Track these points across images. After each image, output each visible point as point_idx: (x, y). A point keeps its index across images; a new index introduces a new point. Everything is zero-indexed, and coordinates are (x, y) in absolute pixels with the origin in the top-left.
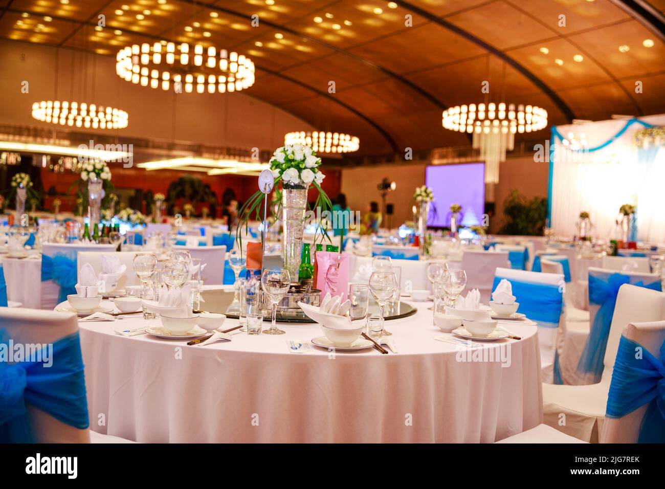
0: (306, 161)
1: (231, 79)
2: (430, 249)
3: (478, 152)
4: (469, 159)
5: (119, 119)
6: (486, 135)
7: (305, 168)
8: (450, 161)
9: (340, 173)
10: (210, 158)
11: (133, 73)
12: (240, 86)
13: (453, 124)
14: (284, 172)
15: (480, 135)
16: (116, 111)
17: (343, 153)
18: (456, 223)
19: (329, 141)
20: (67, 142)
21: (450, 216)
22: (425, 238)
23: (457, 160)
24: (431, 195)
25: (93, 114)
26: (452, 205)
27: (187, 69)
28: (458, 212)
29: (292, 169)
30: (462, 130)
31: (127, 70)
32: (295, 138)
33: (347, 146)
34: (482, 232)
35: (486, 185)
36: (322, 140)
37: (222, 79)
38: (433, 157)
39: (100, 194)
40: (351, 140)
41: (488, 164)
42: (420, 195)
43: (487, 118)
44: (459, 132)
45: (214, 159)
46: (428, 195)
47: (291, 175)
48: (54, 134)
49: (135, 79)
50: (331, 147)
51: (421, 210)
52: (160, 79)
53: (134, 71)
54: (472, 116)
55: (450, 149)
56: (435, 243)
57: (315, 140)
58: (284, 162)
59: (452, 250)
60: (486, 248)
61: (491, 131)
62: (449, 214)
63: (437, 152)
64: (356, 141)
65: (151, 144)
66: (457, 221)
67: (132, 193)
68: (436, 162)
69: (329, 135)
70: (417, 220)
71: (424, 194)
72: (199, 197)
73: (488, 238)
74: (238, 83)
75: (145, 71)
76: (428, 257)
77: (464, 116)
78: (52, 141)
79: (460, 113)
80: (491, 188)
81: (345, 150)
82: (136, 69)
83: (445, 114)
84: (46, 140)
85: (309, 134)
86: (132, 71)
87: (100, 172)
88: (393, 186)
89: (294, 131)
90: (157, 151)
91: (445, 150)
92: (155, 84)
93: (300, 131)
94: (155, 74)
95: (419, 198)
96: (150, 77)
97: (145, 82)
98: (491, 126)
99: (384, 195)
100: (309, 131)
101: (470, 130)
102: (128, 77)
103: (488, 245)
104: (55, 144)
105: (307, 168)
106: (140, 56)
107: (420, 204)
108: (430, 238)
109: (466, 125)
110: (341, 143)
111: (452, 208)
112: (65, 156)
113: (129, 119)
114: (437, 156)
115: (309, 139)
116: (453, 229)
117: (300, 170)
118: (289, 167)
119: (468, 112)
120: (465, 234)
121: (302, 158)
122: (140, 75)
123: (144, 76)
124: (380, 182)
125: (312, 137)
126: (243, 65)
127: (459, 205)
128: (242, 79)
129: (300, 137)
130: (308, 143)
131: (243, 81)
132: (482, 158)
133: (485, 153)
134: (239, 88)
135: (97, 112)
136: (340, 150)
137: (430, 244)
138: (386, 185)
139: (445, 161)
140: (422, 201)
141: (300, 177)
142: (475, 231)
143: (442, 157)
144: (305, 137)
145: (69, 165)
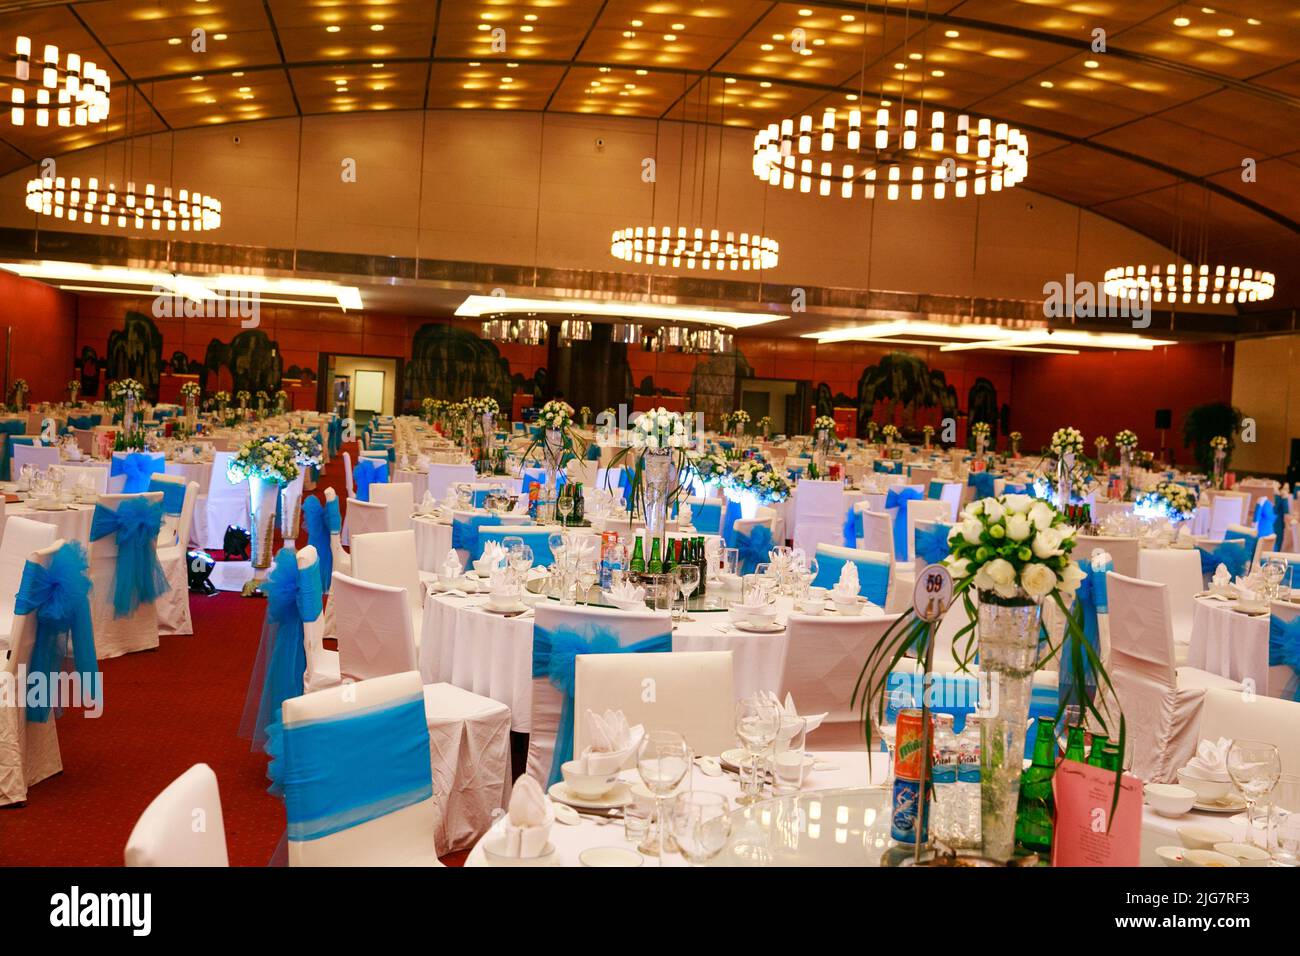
1: (982, 169)
5: (765, 255)
7: (1033, 560)
9: (1231, 347)
10: (942, 322)
11: (784, 170)
12: (999, 183)
14: (980, 571)
16: (757, 240)
17: (1237, 304)
19: (1203, 282)
20: (672, 299)
25: (714, 246)
27: (888, 157)
29: (999, 562)
31: (772, 164)
32: (1125, 277)
36: (1187, 281)
37: (962, 171)
40: (1254, 279)
45: (952, 323)
47: (996, 576)
48: (649, 284)
49: (788, 182)
50: (1209, 294)
52: (837, 178)
53: (785, 166)
57: (1171, 281)
58: (980, 543)
64: (1269, 279)
65: (825, 297)
67: (792, 387)
69: (1204, 269)
72: (920, 397)
74: (994, 177)
75: (807, 166)
78: (646, 297)
81: (1242, 298)
82: (790, 162)
84: (635, 296)
85: (1157, 269)
90: (836, 311)
92: (825, 187)
94: (826, 169)
96: (816, 176)
97: (806, 185)
102: (773, 177)
104: (652, 303)
105: (1037, 561)
106: (794, 140)
110: (1234, 284)
112: (669, 323)
113: (780, 254)
115: (1156, 279)
117: (1019, 566)
118: (991, 558)
121: (1027, 535)
122: (798, 173)
123: (803, 174)
125: (1163, 276)
126: (1004, 142)
130: (1156, 288)
131: (1007, 172)
134: (997, 187)
135: (723, 242)
136: (1230, 298)
141: (1018, 580)
144: (1148, 276)
145: (674, 340)
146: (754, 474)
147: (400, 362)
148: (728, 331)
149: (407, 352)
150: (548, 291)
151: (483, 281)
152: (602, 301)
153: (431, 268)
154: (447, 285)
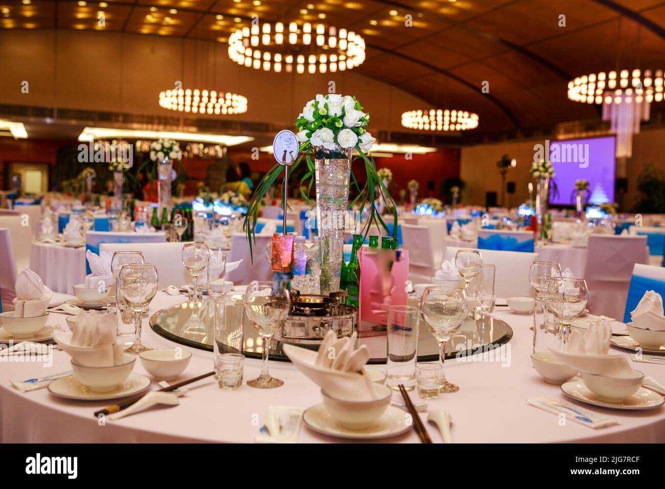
0: (345, 118)
1: (342, 57)
2: (549, 233)
3: (608, 124)
4: (598, 133)
5: (239, 104)
6: (617, 105)
7: (344, 127)
8: (577, 135)
9: (459, 151)
11: (245, 56)
12: (351, 64)
13: (580, 95)
14: (313, 135)
15: (610, 106)
16: (235, 97)
17: (461, 131)
18: (581, 201)
19: (447, 119)
20: (194, 129)
21: (575, 194)
22: (543, 220)
23: (584, 135)
24: (550, 170)
25: (213, 100)
26: (578, 181)
27: (297, 49)
28: (585, 189)
29: (325, 129)
30: (590, 100)
31: (239, 53)
32: (412, 117)
33: (466, 124)
34: (613, 210)
35: (617, 160)
36: (440, 118)
37: (333, 58)
38: (558, 133)
39: (170, 176)
40: (469, 117)
41: (619, 138)
42: (537, 170)
43: (618, 86)
44: (586, 103)
46: (546, 170)
47: (323, 139)
48: (182, 121)
49: (248, 63)
50: (449, 125)
51: (538, 187)
52: (272, 62)
53: (247, 54)
54: (602, 85)
55: (577, 123)
56: (555, 225)
57: (432, 118)
58: (314, 120)
59: (575, 234)
60: (618, 231)
61: (623, 101)
62: (574, 191)
63: (562, 126)
64: (475, 117)
66: (584, 199)
68: (561, 137)
69: (447, 113)
70: (534, 199)
71: (541, 169)
73: (619, 218)
74: (349, 61)
75: (257, 54)
76: (546, 242)
77: (592, 86)
78: (181, 128)
79: (588, 83)
80: (623, 162)
81: (464, 127)
82: (249, 52)
83: (570, 85)
84: (174, 128)
85: (426, 112)
86: (244, 54)
87: (169, 151)
88: (514, 163)
89: (411, 110)
91: (571, 124)
92: (267, 66)
93: (416, 110)
94: (267, 56)
95: (536, 174)
96: (262, 60)
97: (257, 65)
98: (624, 95)
99: (504, 173)
100: (426, 110)
101: (599, 100)
102: (240, 60)
103: (620, 226)
104: (183, 131)
105: (347, 128)
106: (250, 38)
107: (537, 180)
108: (549, 220)
109: (595, 96)
110: (460, 120)
111: (577, 185)
112: (193, 142)
113: (248, 105)
114: (562, 131)
115: (426, 117)
116: (579, 207)
117: (336, 131)
118: (320, 127)
119: (597, 81)
120: (593, 213)
121: (339, 114)
122: (253, 58)
123: (256, 59)
124: (500, 159)
125: (429, 116)
126: (353, 42)
127: (586, 182)
128: (353, 56)
129: (416, 116)
130: (426, 122)
131: (354, 58)
132: (613, 131)
133: (616, 125)
134: (350, 66)
135: (218, 98)
136: (458, 127)
137: (549, 227)
138: (507, 163)
139: (571, 136)
140: (540, 177)
141: (336, 140)
142: (605, 210)
143: (567, 131)
144: (422, 116)
145: (195, 151)
146: (230, 198)
147: (49, 165)
148: (223, 146)
149: (53, 160)
150: (129, 125)
151: (93, 119)
152: (157, 130)
153: (63, 113)
154: (74, 122)
